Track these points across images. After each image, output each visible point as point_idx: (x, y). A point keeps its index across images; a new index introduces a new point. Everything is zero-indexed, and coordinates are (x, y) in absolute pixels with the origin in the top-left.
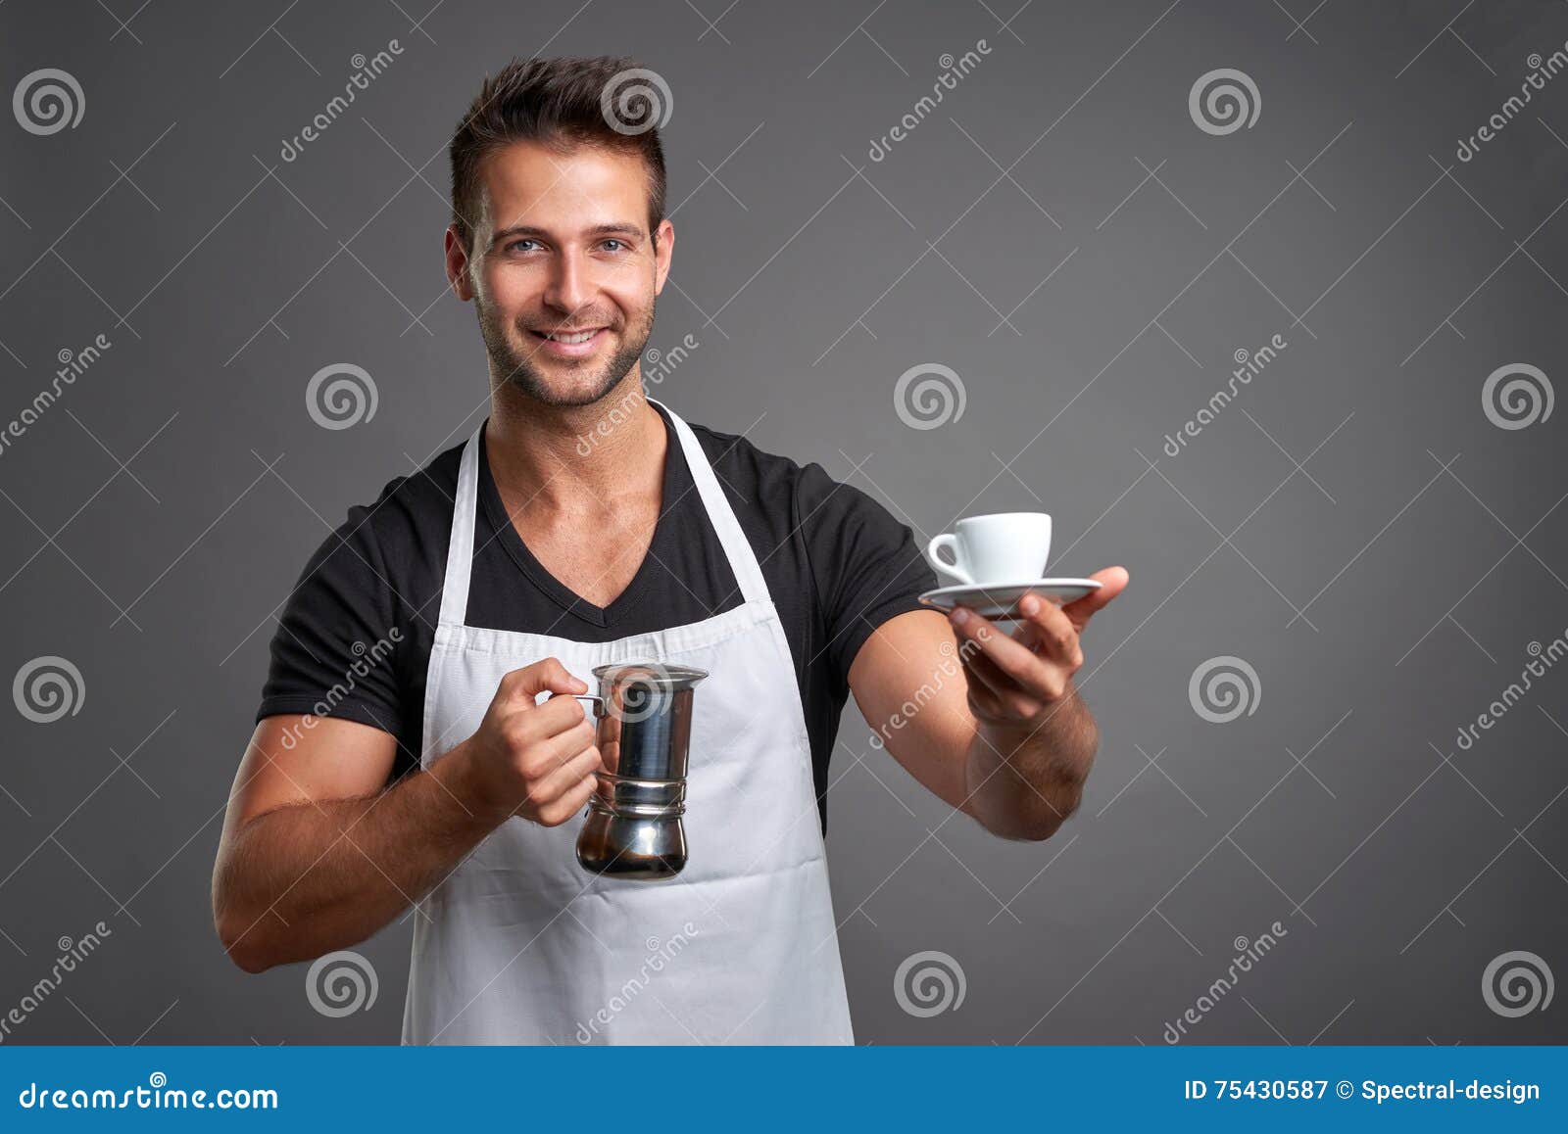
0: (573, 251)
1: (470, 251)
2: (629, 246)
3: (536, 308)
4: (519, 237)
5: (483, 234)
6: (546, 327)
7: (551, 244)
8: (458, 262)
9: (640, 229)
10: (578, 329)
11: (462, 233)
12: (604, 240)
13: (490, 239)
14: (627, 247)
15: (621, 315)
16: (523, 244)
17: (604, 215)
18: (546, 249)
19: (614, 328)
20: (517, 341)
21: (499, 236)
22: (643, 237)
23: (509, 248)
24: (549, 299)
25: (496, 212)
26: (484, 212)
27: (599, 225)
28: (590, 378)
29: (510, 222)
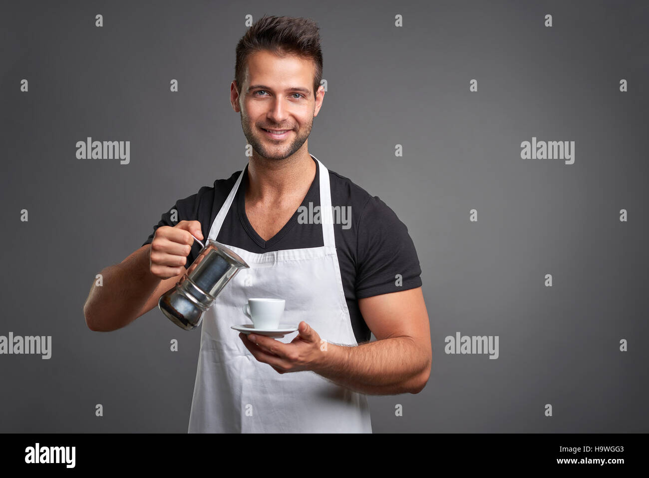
0: (280, 97)
1: (240, 92)
2: (304, 96)
3: (264, 119)
4: (259, 89)
5: (245, 86)
6: (267, 127)
7: (271, 93)
8: (236, 96)
9: (309, 90)
10: (279, 129)
11: (238, 84)
12: (294, 94)
13: (248, 89)
14: (303, 97)
15: (297, 125)
16: (261, 92)
17: (295, 83)
18: (270, 95)
19: (294, 130)
20: (255, 132)
21: (251, 88)
22: (310, 94)
23: (255, 93)
24: (269, 116)
25: (251, 78)
26: (246, 77)
27: (292, 87)
28: (284, 149)
29: (255, 83)
